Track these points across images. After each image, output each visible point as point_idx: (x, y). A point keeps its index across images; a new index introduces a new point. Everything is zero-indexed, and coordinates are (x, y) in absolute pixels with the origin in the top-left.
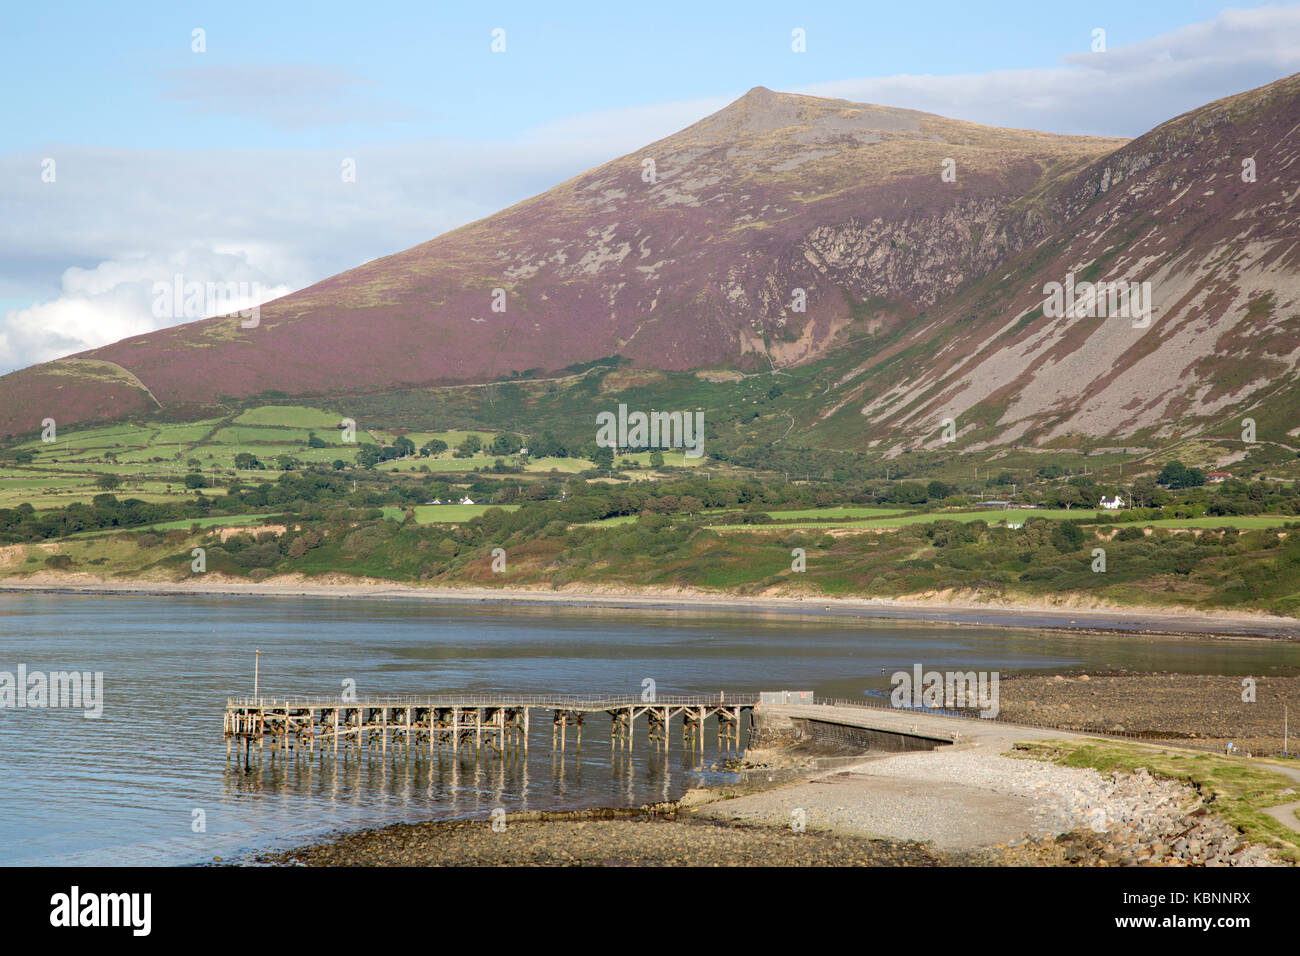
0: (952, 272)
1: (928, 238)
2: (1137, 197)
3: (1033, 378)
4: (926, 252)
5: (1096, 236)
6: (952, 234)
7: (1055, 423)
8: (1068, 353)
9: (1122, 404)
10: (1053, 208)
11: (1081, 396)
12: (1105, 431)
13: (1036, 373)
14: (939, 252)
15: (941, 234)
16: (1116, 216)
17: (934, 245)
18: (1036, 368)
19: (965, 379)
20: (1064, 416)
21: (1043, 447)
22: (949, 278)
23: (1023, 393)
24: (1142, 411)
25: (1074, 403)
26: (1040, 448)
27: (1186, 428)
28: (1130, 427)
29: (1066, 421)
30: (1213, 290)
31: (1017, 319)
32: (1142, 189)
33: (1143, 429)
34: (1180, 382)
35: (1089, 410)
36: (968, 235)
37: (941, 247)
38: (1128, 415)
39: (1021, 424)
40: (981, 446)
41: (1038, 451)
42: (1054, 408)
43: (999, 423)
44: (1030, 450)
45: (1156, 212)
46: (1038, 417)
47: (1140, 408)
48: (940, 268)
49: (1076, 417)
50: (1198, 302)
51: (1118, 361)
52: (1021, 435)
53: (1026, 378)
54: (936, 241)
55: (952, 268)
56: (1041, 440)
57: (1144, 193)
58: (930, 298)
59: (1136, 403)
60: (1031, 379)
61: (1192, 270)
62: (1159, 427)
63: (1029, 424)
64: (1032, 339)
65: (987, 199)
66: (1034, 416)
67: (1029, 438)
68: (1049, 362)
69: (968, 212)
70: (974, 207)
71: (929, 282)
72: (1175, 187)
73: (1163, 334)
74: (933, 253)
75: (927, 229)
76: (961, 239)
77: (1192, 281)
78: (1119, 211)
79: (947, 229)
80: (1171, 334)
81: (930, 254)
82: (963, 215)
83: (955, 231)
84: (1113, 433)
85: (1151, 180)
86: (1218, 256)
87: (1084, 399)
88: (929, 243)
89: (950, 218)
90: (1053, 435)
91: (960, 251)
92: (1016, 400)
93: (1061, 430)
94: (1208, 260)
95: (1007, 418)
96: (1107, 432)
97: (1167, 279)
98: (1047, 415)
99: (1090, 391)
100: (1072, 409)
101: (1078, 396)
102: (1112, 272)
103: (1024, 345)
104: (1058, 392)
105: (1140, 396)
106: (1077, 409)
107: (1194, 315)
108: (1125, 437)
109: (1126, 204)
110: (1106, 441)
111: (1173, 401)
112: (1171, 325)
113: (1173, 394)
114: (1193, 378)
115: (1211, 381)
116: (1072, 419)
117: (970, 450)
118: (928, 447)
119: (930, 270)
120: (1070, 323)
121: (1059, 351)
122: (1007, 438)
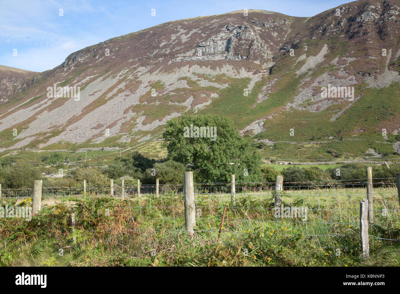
2: (81, 62)
3: (37, 118)
5: (65, 74)
6: (5, 87)
7: (50, 137)
8: (56, 108)
9: (91, 127)
10: (44, 78)
11: (65, 124)
13: (38, 116)
16: (73, 68)
18: (38, 115)
20: (55, 133)
21: (43, 149)
22: (2, 100)
23: (30, 125)
24: (106, 130)
25: (61, 128)
26: (40, 149)
27: (139, 137)
28: (100, 138)
29: (58, 135)
30: (128, 82)
31: (29, 100)
32: (83, 59)
33: (109, 138)
34: (125, 115)
35: (71, 130)
36: (11, 88)
38: (97, 132)
39: (29, 138)
40: (1, 150)
41: (40, 151)
42: (49, 130)
43: (15, 139)
44: (34, 151)
45: (90, 65)
46: (39, 134)
47: (103, 128)
49: (63, 134)
50: (122, 86)
51: (85, 109)
52: (29, 143)
53: (33, 118)
55: (4, 97)
56: (41, 146)
57: (84, 61)
59: (100, 126)
60: (35, 119)
61: (114, 77)
62: (121, 137)
63: (33, 138)
64: (37, 105)
65: (19, 78)
66: (37, 134)
67: (33, 145)
68: (45, 112)
69: (12, 81)
70: (14, 80)
72: (97, 57)
73: (106, 98)
76: (8, 89)
77: (115, 81)
78: (74, 66)
79: (3, 85)
80: (111, 98)
82: (10, 82)
84: (89, 140)
85: (87, 57)
86: (125, 72)
87: (67, 125)
89: (4, 81)
90: (49, 143)
91: (7, 92)
92: (26, 128)
93: (54, 140)
94: (120, 74)
95: (21, 136)
96: (85, 140)
97: (102, 80)
98: (45, 134)
99: (70, 122)
100: (60, 130)
101: (63, 124)
102: (74, 82)
103: (32, 108)
104: (51, 123)
105: (101, 123)
106: (63, 130)
107: (120, 91)
108: (98, 142)
109: (77, 64)
110: (86, 144)
111: (123, 124)
112: (110, 95)
113: (123, 121)
114: (131, 114)
115: (144, 115)
116: (60, 135)
120: (55, 99)
121: (50, 108)
122: (18, 145)
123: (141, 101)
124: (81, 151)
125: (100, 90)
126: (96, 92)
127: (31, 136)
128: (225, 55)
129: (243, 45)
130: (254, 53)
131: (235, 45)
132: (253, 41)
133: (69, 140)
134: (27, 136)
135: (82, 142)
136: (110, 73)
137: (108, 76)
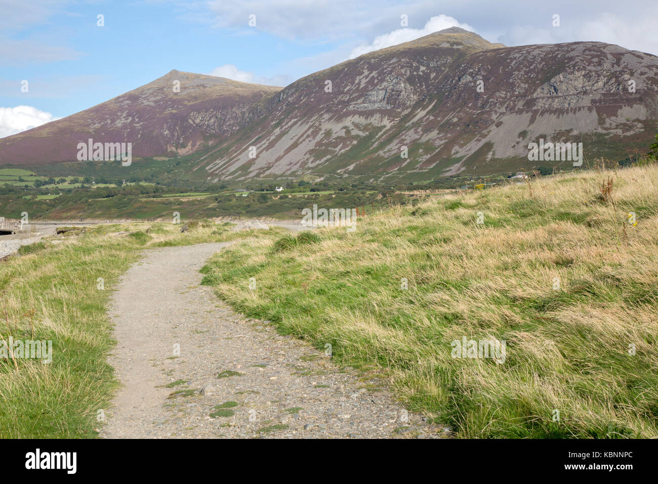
0: (235, 126)
1: (227, 115)
2: (291, 101)
5: (279, 113)
6: (235, 114)
7: (266, 170)
8: (270, 149)
9: (286, 164)
12: (281, 172)
13: (260, 155)
14: (231, 120)
15: (232, 114)
16: (284, 107)
19: (238, 157)
20: (269, 168)
22: (234, 128)
23: (256, 161)
24: (293, 166)
25: (272, 164)
27: (306, 171)
28: (289, 171)
29: (269, 170)
30: (314, 129)
31: (254, 139)
32: (292, 99)
33: (293, 172)
34: (304, 157)
35: (276, 166)
36: (240, 115)
37: (232, 118)
38: (288, 167)
39: (256, 171)
40: (242, 178)
41: (261, 179)
42: (266, 166)
43: (248, 171)
44: (258, 179)
45: (297, 106)
46: (261, 169)
47: (292, 165)
48: (231, 125)
49: (272, 168)
50: (309, 132)
51: (285, 151)
52: (255, 174)
54: (230, 116)
56: (262, 176)
58: (228, 134)
59: (291, 163)
60: (259, 157)
61: (308, 123)
62: (298, 171)
63: (258, 171)
64: (260, 144)
65: (246, 104)
66: (259, 169)
67: (258, 175)
68: (264, 152)
69: (240, 108)
70: (242, 106)
71: (228, 129)
72: (302, 98)
75: (227, 113)
76: (238, 116)
77: (307, 126)
78: (286, 105)
79: (234, 113)
80: (301, 142)
81: (228, 120)
82: (238, 108)
83: (236, 114)
84: (284, 173)
85: (295, 96)
86: (315, 118)
87: (275, 163)
88: (228, 117)
89: (234, 109)
90: (265, 174)
91: (237, 120)
92: (254, 164)
93: (268, 172)
94: (312, 120)
95: (251, 169)
97: (300, 125)
98: (263, 168)
99: (277, 160)
100: (271, 166)
101: (273, 162)
102: (284, 124)
103: (257, 146)
104: (267, 161)
105: (292, 161)
106: (273, 166)
107: (308, 136)
108: (287, 174)
110: (281, 176)
111: (302, 163)
112: (301, 140)
113: (302, 161)
114: (308, 156)
115: (314, 156)
117: (239, 179)
118: (226, 179)
119: (228, 126)
120: (271, 140)
121: (267, 149)
122: (251, 175)
123: (316, 147)
125: (297, 135)
126: (294, 137)
127: (256, 169)
128: (381, 103)
129: (393, 95)
130: (399, 102)
131: (389, 95)
132: (401, 92)
133: (274, 172)
136: (306, 118)
137: (304, 121)
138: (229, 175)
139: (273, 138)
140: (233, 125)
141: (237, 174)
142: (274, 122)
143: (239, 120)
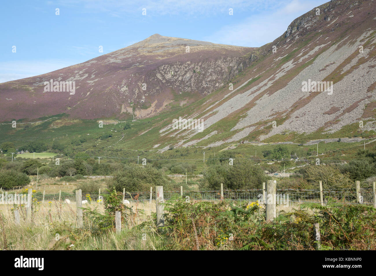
0: (219, 82)
1: (209, 69)
2: (308, 28)
3: (256, 104)
4: (208, 74)
5: (287, 46)
6: (220, 69)
7: (272, 127)
8: (277, 90)
9: (323, 112)
10: (263, 53)
11: (290, 110)
12: (314, 129)
13: (258, 102)
14: (214, 74)
15: (215, 68)
16: (297, 37)
17: (212, 71)
18: (257, 99)
20: (279, 122)
21: (264, 141)
22: (217, 85)
23: (249, 112)
24: (343, 114)
25: (285, 114)
26: (261, 142)
28: (335, 126)
29: (281, 124)
30: (372, 48)
32: (310, 24)
33: (348, 126)
34: (369, 94)
35: (297, 117)
36: (227, 70)
37: (215, 72)
38: (330, 118)
39: (248, 128)
40: (218, 144)
41: (260, 145)
42: (271, 118)
43: (232, 130)
44: (254, 144)
45: (320, 31)
46: (259, 124)
47: (338, 113)
48: (214, 81)
49: (287, 122)
52: (248, 135)
53: (252, 104)
54: (213, 70)
55: (219, 81)
56: (262, 137)
57: (312, 26)
58: (209, 92)
59: (334, 110)
60: (254, 105)
61: (353, 43)
63: (253, 128)
64: (255, 88)
65: (235, 57)
66: (257, 124)
67: (253, 136)
68: (266, 95)
69: (227, 61)
70: (229, 60)
71: (209, 86)
72: (329, 19)
73: (342, 73)
74: (211, 75)
75: (209, 66)
76: (223, 71)
78: (299, 35)
79: (218, 66)
80: (349, 72)
81: (210, 75)
82: (225, 62)
83: (221, 68)
84: (321, 129)
85: (315, 21)
86: (368, 35)
87: (292, 111)
88: (210, 71)
89: (219, 62)
90: (271, 134)
91: (222, 75)
92: (245, 117)
93: (277, 131)
94: (362, 38)
95: (238, 126)
96: (315, 129)
97: (336, 50)
98: (266, 123)
99: (296, 107)
100: (284, 117)
101: (287, 110)
102: (299, 55)
103: (249, 92)
104: (272, 110)
105: (336, 105)
106: (288, 117)
107: (362, 61)
108: (333, 132)
109: (302, 32)
110: (318, 134)
111: (367, 106)
112: (348, 67)
113: (367, 101)
116: (284, 123)
117: (212, 145)
118: (185, 146)
119: (209, 81)
120: (277, 79)
121: (271, 91)
122: (237, 137)
124: (311, 143)
125: (334, 63)
126: (327, 66)
127: (250, 126)
133: (295, 130)
134: (246, 126)
135: (311, 131)
136: (347, 38)
137: (344, 43)
138: (192, 139)
139: (279, 75)
140: (216, 81)
141: (207, 137)
142: (280, 58)
143: (224, 77)
